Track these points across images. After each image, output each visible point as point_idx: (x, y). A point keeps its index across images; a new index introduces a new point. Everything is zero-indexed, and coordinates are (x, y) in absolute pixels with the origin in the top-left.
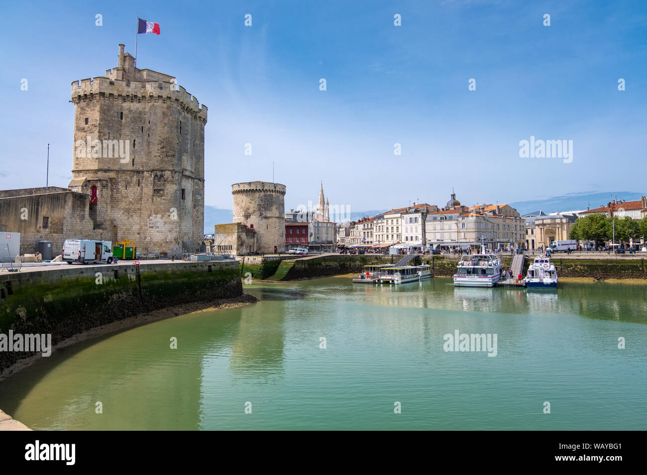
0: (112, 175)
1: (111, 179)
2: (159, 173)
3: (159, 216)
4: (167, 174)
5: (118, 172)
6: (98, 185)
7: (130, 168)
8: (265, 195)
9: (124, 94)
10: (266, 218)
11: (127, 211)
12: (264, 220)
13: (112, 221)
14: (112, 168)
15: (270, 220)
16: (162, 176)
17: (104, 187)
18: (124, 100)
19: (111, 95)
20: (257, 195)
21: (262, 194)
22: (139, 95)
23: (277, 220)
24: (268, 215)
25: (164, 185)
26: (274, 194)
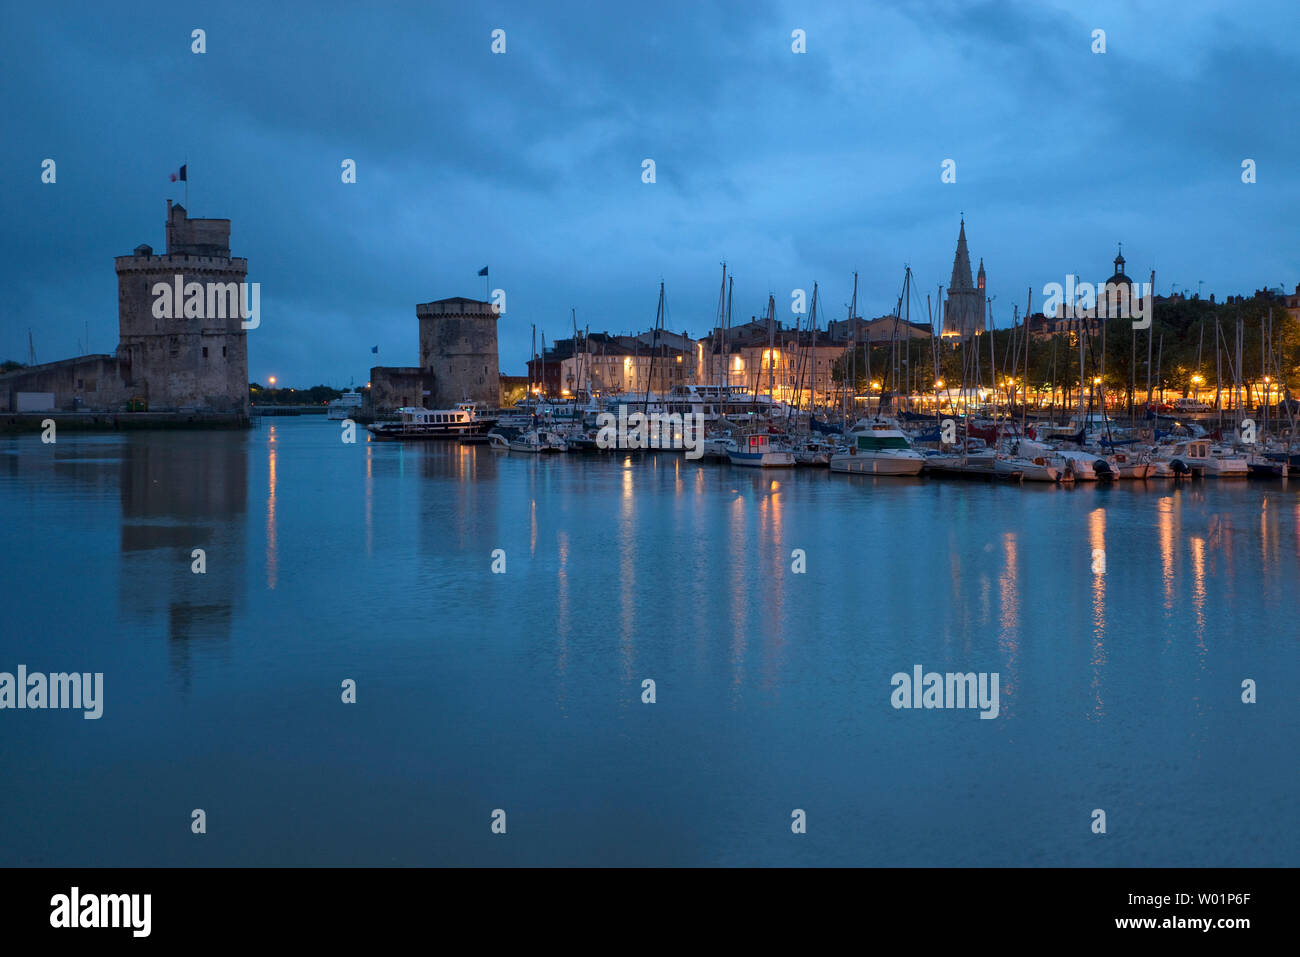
0: (141, 340)
1: (141, 343)
2: (174, 337)
3: (175, 374)
4: (181, 337)
5: (146, 336)
6: (132, 349)
7: (154, 333)
8: (448, 322)
9: (146, 268)
10: (449, 356)
11: (155, 371)
12: (446, 359)
13: (145, 379)
14: (142, 334)
15: (455, 359)
16: (176, 339)
17: (137, 350)
18: (147, 273)
19: (136, 270)
20: (436, 322)
21: (443, 320)
22: (157, 268)
23: (468, 359)
24: (453, 352)
25: (178, 347)
26: (461, 319)
